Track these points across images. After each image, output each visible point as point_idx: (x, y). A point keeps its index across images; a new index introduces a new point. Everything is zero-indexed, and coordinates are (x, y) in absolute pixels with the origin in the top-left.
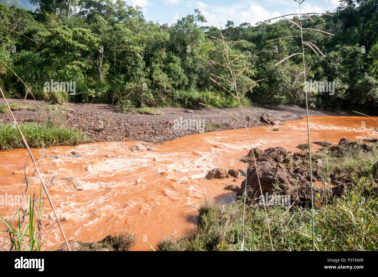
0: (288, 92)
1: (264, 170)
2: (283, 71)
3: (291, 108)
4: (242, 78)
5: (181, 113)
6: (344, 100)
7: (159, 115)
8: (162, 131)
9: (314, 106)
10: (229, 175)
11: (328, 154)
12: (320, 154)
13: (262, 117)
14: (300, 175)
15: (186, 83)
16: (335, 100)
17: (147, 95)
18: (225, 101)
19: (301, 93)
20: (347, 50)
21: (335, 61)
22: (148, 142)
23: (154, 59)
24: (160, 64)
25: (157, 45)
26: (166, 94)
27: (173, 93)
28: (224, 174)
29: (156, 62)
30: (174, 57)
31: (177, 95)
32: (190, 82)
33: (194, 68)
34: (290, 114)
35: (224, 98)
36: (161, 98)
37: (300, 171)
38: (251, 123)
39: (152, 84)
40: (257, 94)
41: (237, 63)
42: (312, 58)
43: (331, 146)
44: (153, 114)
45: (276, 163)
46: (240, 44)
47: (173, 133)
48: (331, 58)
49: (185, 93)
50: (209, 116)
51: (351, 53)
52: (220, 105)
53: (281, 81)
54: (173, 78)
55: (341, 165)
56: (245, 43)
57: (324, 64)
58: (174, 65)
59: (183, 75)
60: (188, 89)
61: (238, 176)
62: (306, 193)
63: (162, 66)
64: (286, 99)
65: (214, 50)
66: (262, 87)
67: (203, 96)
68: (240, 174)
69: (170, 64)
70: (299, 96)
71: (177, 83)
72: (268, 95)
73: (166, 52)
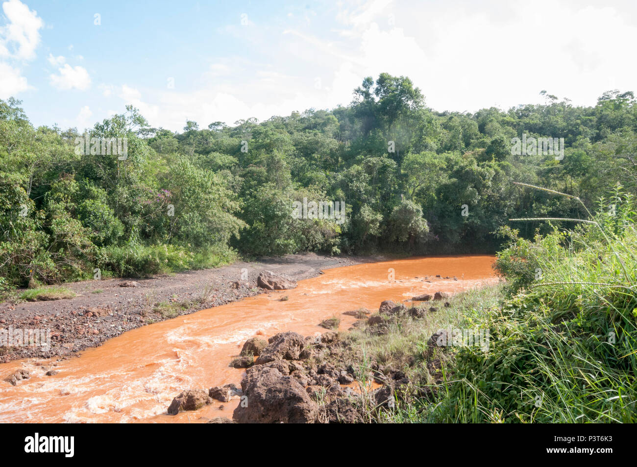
0: (297, 233)
1: (269, 383)
2: (285, 199)
3: (304, 258)
4: (219, 217)
5: (114, 289)
6: (379, 238)
7: (70, 298)
8: (77, 331)
9: (339, 251)
10: (211, 399)
11: (365, 332)
12: (355, 333)
13: (259, 279)
14: (328, 378)
15: (121, 234)
16: (367, 239)
17: (41, 263)
18: (194, 259)
19: (316, 232)
20: (373, 163)
21: (358, 180)
22: (48, 357)
23: (52, 194)
24: (67, 202)
25: (57, 167)
26: (82, 256)
27: (95, 254)
28: (202, 399)
29: (58, 200)
30: (93, 188)
31: (103, 256)
32: (127, 230)
33: (133, 206)
34: (303, 267)
35: (192, 254)
36: (71, 266)
37: (327, 369)
38: (241, 292)
39: (52, 240)
40: (248, 241)
41: (210, 193)
42: (327, 176)
43: (368, 316)
44: (57, 299)
45: (288, 362)
46: (211, 160)
47: (100, 331)
48: (353, 175)
49: (118, 251)
50: (167, 288)
51: (378, 167)
52: (186, 267)
53: (284, 216)
54: (93, 225)
55: (385, 348)
56: (220, 158)
57: (344, 185)
58: (93, 204)
59: (113, 219)
60: (125, 244)
61: (226, 398)
62: (339, 411)
63: (70, 206)
64: (295, 244)
65: (167, 172)
66: (255, 229)
67: (153, 254)
68: (229, 392)
69: (87, 201)
70: (314, 238)
71: (102, 236)
72: (266, 240)
73: (77, 179)
